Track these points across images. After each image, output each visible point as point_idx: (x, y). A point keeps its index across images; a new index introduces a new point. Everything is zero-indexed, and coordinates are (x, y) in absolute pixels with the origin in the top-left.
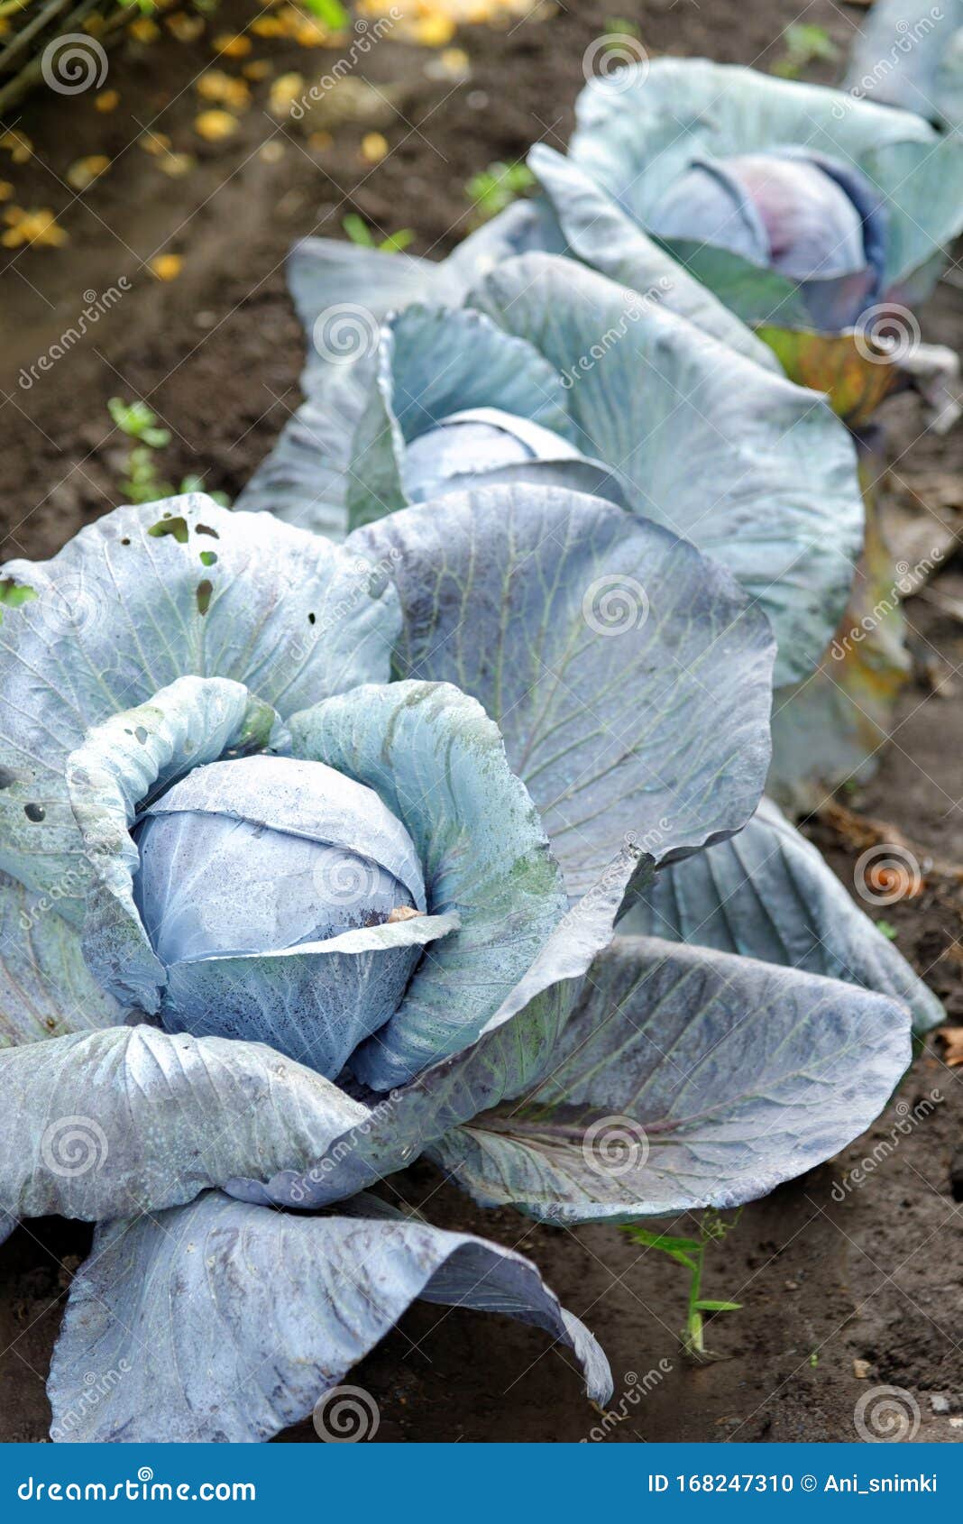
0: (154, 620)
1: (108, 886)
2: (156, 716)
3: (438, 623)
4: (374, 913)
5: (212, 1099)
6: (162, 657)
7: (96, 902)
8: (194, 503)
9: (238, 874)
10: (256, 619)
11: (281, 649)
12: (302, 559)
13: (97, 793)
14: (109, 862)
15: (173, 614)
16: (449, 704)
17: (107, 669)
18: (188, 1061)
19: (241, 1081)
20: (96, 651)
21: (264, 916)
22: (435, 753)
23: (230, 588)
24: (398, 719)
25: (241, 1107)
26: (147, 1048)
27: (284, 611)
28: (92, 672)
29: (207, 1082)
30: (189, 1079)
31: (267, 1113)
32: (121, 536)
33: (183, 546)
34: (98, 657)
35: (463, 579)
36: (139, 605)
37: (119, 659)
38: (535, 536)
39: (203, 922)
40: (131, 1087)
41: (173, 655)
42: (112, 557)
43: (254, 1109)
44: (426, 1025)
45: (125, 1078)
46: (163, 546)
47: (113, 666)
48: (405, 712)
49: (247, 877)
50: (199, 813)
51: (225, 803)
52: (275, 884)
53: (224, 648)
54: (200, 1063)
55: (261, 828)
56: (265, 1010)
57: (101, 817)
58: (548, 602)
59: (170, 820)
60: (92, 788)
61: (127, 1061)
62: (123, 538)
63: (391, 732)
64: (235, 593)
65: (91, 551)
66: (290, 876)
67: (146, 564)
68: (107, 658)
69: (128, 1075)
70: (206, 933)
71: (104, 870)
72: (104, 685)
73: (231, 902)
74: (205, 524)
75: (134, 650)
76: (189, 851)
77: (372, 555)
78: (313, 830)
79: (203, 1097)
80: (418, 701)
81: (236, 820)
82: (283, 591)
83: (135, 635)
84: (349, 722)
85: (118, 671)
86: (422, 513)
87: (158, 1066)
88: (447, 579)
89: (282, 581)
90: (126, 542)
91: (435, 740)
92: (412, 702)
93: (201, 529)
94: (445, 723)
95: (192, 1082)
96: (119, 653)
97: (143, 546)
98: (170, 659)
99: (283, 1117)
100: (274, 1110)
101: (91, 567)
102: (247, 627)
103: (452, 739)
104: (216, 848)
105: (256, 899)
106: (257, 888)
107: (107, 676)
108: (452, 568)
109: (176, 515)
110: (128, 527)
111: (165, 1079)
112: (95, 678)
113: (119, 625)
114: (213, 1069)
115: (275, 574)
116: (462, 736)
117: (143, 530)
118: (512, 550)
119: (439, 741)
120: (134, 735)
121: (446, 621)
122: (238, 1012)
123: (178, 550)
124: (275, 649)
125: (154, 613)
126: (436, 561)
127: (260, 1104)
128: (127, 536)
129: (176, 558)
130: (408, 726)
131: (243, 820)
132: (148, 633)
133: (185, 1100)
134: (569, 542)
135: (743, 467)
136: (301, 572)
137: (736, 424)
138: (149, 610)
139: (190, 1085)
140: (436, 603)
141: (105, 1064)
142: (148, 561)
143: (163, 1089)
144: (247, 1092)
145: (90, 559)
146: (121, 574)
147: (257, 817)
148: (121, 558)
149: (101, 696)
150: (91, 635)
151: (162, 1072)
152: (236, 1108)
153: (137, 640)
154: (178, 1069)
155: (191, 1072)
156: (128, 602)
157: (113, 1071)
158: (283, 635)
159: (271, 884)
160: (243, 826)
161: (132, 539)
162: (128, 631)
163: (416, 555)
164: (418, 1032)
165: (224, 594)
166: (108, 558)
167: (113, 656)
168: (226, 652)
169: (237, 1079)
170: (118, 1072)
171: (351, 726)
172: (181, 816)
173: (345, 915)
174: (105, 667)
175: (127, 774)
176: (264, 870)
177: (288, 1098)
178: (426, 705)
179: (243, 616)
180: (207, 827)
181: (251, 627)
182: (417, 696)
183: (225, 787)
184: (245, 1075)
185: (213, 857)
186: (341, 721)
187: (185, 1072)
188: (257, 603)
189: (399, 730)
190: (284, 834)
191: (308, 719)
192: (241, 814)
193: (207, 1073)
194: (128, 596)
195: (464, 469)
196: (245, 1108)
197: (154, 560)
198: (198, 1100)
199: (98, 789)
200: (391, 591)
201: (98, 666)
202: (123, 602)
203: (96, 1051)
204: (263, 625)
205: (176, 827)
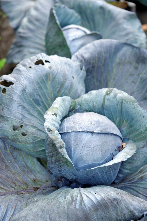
0: (41, 84)
1: (64, 156)
2: (57, 109)
3: (91, 73)
4: (119, 146)
5: (107, 206)
6: (43, 92)
7: (52, 156)
8: (42, 56)
9: (90, 145)
10: (63, 80)
11: (69, 86)
12: (67, 64)
13: (55, 133)
14: (63, 150)
15: (44, 82)
16: (118, 93)
17: (33, 98)
18: (98, 197)
19: (113, 200)
20: (30, 94)
21: (99, 154)
22: (118, 105)
23: (56, 74)
24: (105, 98)
25: (115, 207)
26: (87, 196)
27: (68, 77)
28: (29, 99)
29: (105, 202)
30: (101, 202)
31: (121, 207)
32: (28, 66)
33: (44, 66)
34: (31, 95)
35: (95, 62)
36: (37, 81)
37: (35, 95)
38: (107, 50)
39: (84, 158)
40: (87, 208)
41: (45, 91)
42: (28, 71)
43: (118, 206)
44: (128, 167)
45: (85, 206)
46: (40, 67)
47: (34, 97)
48: (107, 97)
49: (93, 146)
50: (76, 132)
51: (81, 128)
52: (100, 146)
53: (56, 88)
54: (102, 198)
55: (93, 133)
56: (100, 175)
57: (58, 139)
58: (110, 64)
59: (68, 134)
60: (53, 132)
61: (84, 201)
62: (29, 66)
63: (104, 102)
64: (57, 75)
65: (23, 71)
66: (102, 143)
67: (37, 72)
68: (33, 95)
69: (85, 205)
70: (85, 161)
71: (63, 152)
72: (33, 102)
73: (90, 152)
74: (47, 60)
75: (38, 92)
76: (76, 141)
77: (78, 60)
78: (104, 131)
79: (105, 206)
80: (109, 94)
81: (86, 132)
82: (67, 73)
83: (38, 89)
84: (92, 100)
85: (35, 97)
86: (85, 49)
87: (92, 201)
88: (93, 63)
89: (66, 71)
90: (30, 67)
91: (117, 103)
92: (107, 94)
93: (46, 61)
94: (119, 98)
95: (101, 203)
96: (35, 94)
97: (35, 68)
98: (44, 92)
99: (126, 207)
100: (123, 205)
101: (24, 74)
102: (61, 82)
103: (122, 101)
104: (83, 140)
105: (96, 151)
106: (96, 148)
107: (33, 99)
108: (93, 60)
109: (39, 59)
110: (29, 63)
111: (95, 204)
112: (30, 100)
113: (34, 87)
114: (106, 199)
115: (64, 69)
116: (125, 101)
117: (33, 64)
118: (103, 54)
119: (118, 103)
120: (55, 115)
121: (93, 72)
122: (93, 176)
123: (43, 67)
124: (68, 86)
125: (41, 83)
126: (90, 60)
127: (119, 205)
128: (30, 66)
129: (43, 69)
130: (108, 100)
131: (88, 132)
132: (40, 88)
133: (100, 207)
134: (113, 51)
135: (125, 29)
136: (68, 67)
137: (122, 21)
138: (40, 82)
139: (101, 204)
140: (91, 69)
141: (78, 202)
142: (37, 71)
143: (95, 206)
144: (115, 203)
145: (23, 72)
146: (32, 75)
147: (91, 131)
148: (31, 71)
149: (31, 104)
150: (29, 91)
151: (94, 202)
152: (113, 207)
153: (38, 90)
154: (97, 201)
155: (101, 200)
156: (35, 81)
157: (81, 204)
158: (69, 83)
159: (99, 146)
160: (88, 133)
161: (32, 66)
162: (36, 88)
163: (87, 59)
164: (127, 169)
165: (55, 76)
166: (27, 72)
167: (34, 94)
168: (56, 89)
169: (112, 200)
170: (83, 204)
171: (93, 101)
172: (71, 133)
173: (114, 149)
174: (33, 97)
175: (57, 125)
176: (96, 143)
177: (126, 202)
178: (112, 94)
179: (60, 80)
180: (79, 134)
181: (62, 82)
182: (109, 93)
183: (79, 124)
184: (114, 198)
185: (83, 142)
186: (90, 100)
187: (99, 201)
188: (63, 76)
189: (106, 101)
190: (98, 133)
191: (80, 101)
192: (88, 130)
193: (105, 200)
194: (35, 80)
195: (74, 38)
196: (115, 206)
197: (39, 71)
198: (103, 207)
199: (54, 132)
200: (84, 68)
201: (31, 98)
202: (34, 82)
203: (73, 199)
204: (65, 81)
205: (70, 136)
